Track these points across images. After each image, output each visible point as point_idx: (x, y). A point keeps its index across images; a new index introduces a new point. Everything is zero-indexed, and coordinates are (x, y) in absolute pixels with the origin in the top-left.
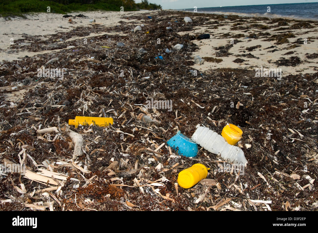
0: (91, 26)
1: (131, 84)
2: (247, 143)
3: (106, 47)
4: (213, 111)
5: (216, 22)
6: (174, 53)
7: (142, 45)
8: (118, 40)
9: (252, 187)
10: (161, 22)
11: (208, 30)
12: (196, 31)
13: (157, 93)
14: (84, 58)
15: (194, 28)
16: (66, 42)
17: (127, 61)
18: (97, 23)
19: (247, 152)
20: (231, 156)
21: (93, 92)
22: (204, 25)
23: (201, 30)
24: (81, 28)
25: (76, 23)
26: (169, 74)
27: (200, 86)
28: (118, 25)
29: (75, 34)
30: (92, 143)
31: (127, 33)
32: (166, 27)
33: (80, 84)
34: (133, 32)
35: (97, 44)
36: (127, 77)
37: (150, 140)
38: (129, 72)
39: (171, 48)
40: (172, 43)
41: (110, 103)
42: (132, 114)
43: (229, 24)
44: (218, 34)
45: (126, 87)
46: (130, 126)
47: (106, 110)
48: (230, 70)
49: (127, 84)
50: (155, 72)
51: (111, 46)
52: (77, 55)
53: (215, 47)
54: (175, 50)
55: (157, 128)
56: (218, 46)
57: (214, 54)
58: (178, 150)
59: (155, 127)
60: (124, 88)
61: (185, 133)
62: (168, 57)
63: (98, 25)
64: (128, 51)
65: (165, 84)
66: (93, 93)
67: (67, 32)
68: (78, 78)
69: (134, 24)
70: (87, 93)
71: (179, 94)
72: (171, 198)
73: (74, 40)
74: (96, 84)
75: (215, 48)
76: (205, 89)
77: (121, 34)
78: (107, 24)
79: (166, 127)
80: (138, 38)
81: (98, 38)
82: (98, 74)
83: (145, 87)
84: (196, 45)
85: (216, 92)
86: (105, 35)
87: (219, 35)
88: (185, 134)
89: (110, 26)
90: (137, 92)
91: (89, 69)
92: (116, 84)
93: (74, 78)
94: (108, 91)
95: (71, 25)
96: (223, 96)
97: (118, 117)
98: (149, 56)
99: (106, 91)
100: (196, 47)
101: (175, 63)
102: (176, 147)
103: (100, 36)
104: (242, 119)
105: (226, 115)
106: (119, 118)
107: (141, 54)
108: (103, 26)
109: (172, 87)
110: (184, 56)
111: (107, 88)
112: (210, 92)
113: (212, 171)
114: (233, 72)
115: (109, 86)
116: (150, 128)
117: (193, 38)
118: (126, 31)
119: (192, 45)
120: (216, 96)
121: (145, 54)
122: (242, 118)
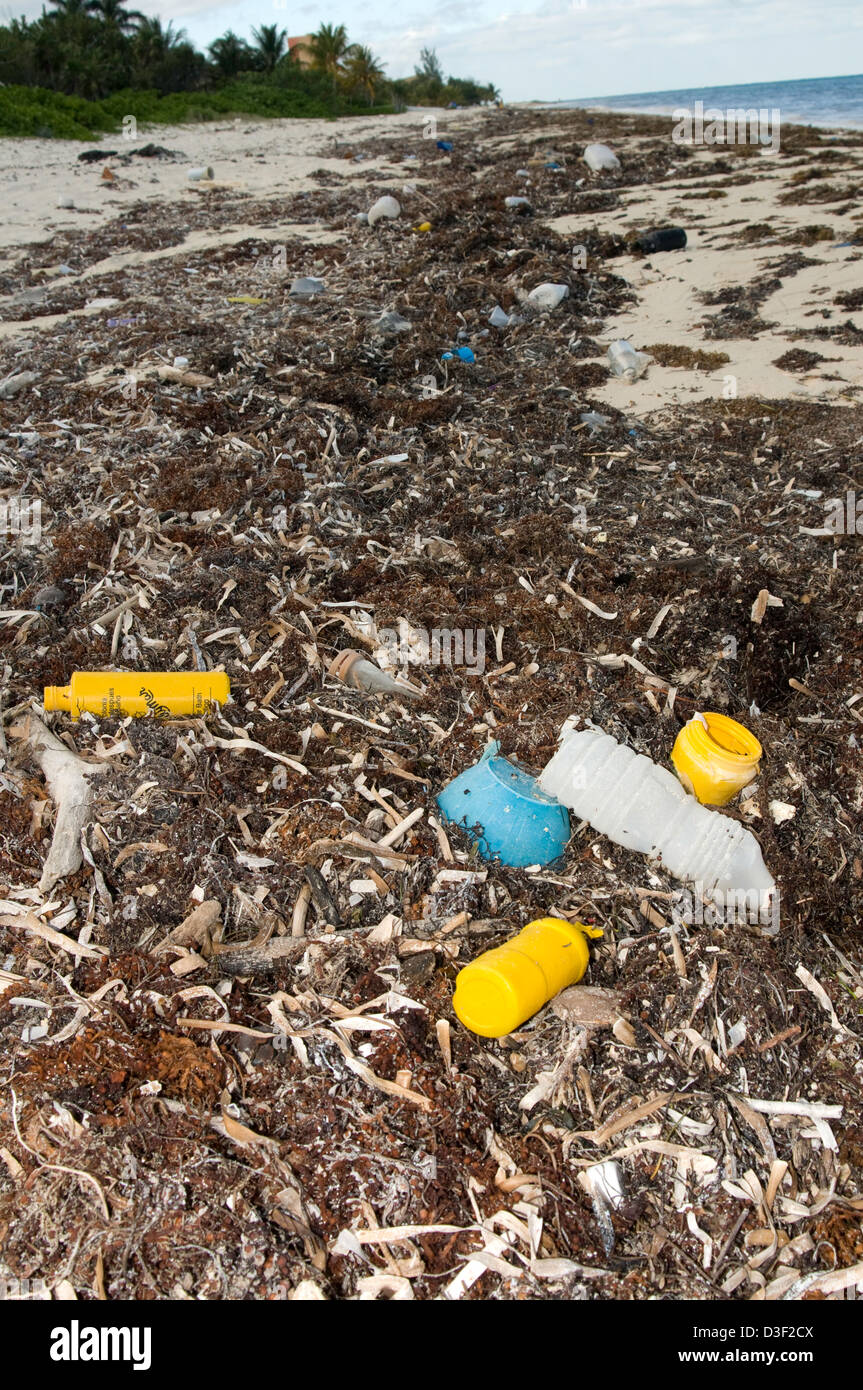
0: (195, 197)
1: (325, 495)
2: (780, 797)
3: (246, 298)
4: (652, 632)
5: (720, 167)
6: (524, 329)
7: (395, 287)
8: (301, 264)
9: (765, 1037)
10: (487, 169)
11: (685, 204)
12: (634, 213)
13: (427, 541)
14: (146, 362)
15: (622, 197)
16: (82, 278)
17: (321, 374)
18: (217, 182)
19: (776, 843)
20: (704, 863)
21: (162, 538)
22: (668, 179)
23: (651, 204)
24: (154, 206)
25: (132, 184)
26: (493, 431)
27: (616, 495)
28: (305, 190)
29: (123, 240)
30: (121, 810)
31: (339, 227)
32: (504, 197)
33: (115, 500)
34: (365, 223)
35: (211, 286)
36: (312, 456)
37: (369, 788)
38: (323, 433)
39: (516, 302)
40: (520, 277)
41: (225, 597)
42: (311, 653)
43: (773, 173)
44: (723, 225)
45: (306, 505)
46: (297, 713)
47: (205, 628)
48: (755, 405)
49: (307, 494)
50: (437, 424)
51: (268, 295)
52: (120, 348)
53: (705, 289)
54: (534, 312)
55: (408, 718)
56: (715, 286)
57: (698, 326)
58: (481, 836)
59: (399, 716)
60: (298, 513)
61: (514, 756)
62: (500, 345)
63: (224, 189)
64: (335, 318)
65: (471, 489)
66: (162, 543)
67: (95, 227)
68: (108, 467)
69: (376, 183)
70: (139, 543)
71: (522, 542)
72: (417, 1090)
73: (119, 268)
74: (178, 498)
75: (703, 294)
76: (639, 510)
77: (318, 234)
78: (263, 184)
79: (448, 713)
80: (382, 254)
81: (220, 254)
82: (194, 442)
83: (383, 501)
84: (623, 283)
85: (679, 525)
86: (245, 243)
87: (728, 230)
88: (515, 759)
89: (273, 197)
90: (350, 530)
91: (159, 422)
92: (260, 495)
93: (92, 470)
94: (229, 528)
95: (113, 195)
96: (707, 545)
97: (251, 665)
98: (417, 349)
99: (221, 528)
100: (624, 291)
101: (528, 379)
102: (471, 823)
103: (226, 245)
104: (776, 668)
105: (709, 652)
106: (254, 670)
107: (382, 340)
108: (244, 196)
109: (498, 501)
110: (565, 342)
111: (226, 514)
112: (655, 523)
113: (610, 943)
114: (766, 419)
115: (231, 504)
116: (379, 722)
117: (614, 248)
118: (335, 220)
119: (604, 286)
120: (679, 548)
121: (404, 336)
122: (777, 660)
